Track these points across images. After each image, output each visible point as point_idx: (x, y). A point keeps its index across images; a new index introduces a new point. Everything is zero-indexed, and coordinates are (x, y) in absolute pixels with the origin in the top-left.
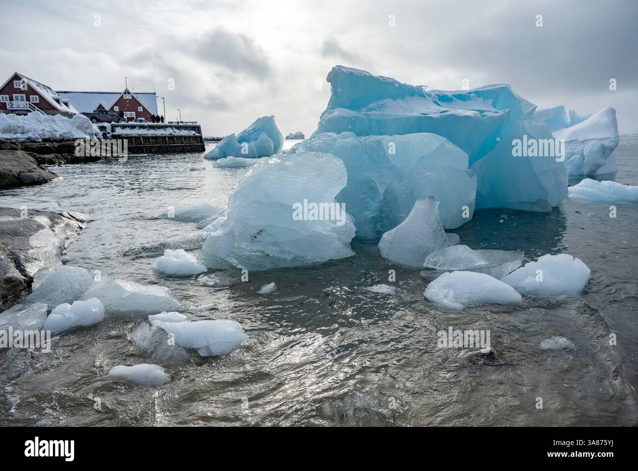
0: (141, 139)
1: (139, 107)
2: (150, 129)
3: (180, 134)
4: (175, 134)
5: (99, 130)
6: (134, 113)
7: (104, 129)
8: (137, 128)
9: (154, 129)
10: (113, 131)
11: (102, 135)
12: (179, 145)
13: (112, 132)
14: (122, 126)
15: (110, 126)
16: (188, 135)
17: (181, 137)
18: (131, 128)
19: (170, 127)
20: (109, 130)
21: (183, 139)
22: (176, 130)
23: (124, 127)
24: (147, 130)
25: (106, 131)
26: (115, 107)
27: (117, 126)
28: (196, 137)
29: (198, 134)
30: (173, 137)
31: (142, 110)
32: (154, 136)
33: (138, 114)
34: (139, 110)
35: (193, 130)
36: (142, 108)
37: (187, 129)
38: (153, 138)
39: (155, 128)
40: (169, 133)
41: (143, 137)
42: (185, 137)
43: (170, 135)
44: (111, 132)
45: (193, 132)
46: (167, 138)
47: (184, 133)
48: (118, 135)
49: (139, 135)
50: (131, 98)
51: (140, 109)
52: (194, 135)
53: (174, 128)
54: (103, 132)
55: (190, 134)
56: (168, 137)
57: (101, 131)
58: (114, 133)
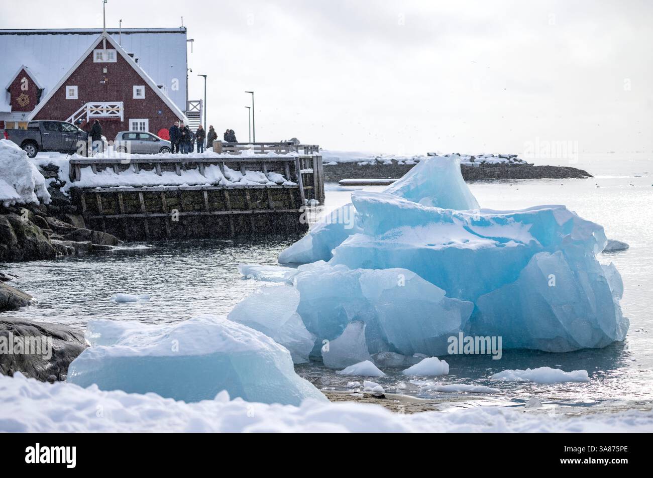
0: (141, 197)
1: (135, 88)
2: (163, 170)
3: (242, 183)
4: (228, 183)
5: (42, 177)
6: (120, 105)
7: (53, 173)
8: (132, 168)
9: (174, 169)
10: (73, 177)
11: (49, 189)
12: (235, 212)
13: (72, 181)
14: (97, 165)
15: (68, 166)
16: (263, 186)
17: (241, 191)
18: (116, 168)
19: (215, 164)
20: (64, 175)
21: (248, 197)
22: (230, 172)
23: (100, 166)
24: (157, 173)
25: (57, 177)
26: (68, 88)
27: (84, 165)
28: (286, 190)
29: (290, 183)
30: (222, 191)
31: (143, 96)
32: (174, 188)
33: (133, 110)
34: (135, 97)
35: (276, 171)
36: (142, 88)
37: (262, 170)
38: (168, 193)
39: (178, 168)
40: (212, 180)
41: (145, 193)
42: (254, 191)
43: (216, 185)
44: (68, 180)
45: (277, 177)
46: (206, 195)
47: (253, 179)
48: (84, 188)
49: (135, 187)
50: (115, 60)
51: (139, 93)
52: (280, 184)
53: (226, 167)
54: (50, 180)
55: (269, 183)
56: (209, 191)
57: (46, 178)
58: (76, 184)
